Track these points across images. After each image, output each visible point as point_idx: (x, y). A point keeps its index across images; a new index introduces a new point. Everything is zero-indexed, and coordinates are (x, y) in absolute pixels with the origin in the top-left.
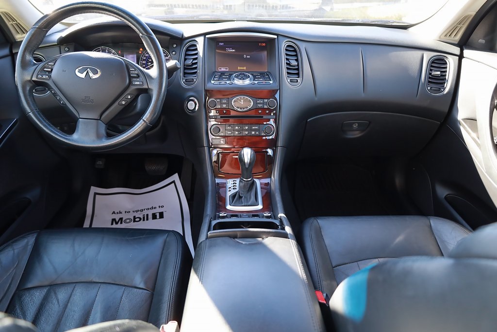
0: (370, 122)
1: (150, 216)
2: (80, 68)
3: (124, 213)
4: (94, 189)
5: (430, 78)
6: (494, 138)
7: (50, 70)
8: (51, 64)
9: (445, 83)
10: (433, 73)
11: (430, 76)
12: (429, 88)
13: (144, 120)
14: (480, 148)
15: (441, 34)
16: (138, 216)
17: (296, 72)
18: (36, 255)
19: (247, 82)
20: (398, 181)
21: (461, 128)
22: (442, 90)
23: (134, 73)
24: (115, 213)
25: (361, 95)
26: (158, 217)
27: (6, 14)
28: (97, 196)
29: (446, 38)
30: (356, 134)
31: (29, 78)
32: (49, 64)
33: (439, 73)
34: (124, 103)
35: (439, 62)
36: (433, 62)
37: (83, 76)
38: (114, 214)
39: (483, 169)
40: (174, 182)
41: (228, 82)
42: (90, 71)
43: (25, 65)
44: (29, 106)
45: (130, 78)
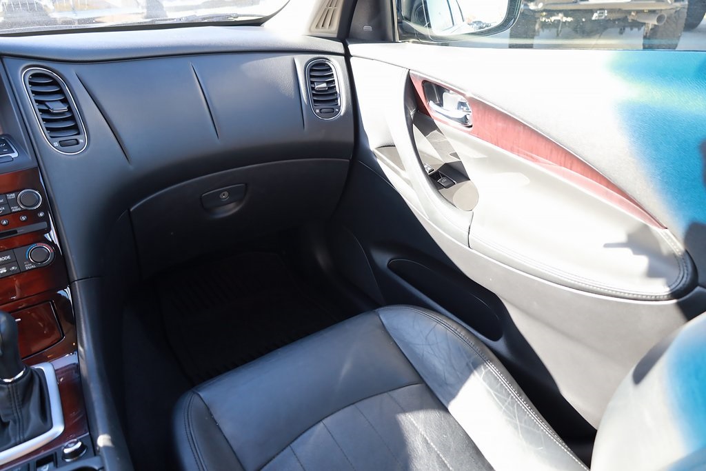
0: (246, 184)
5: (314, 95)
6: (425, 166)
9: (337, 99)
10: (317, 86)
11: (314, 92)
12: (318, 111)
14: (412, 186)
15: (309, 25)
17: (70, 124)
20: (322, 258)
21: (379, 161)
22: (337, 110)
25: (215, 143)
29: (319, 30)
30: (232, 209)
33: (324, 85)
35: (319, 69)
36: (311, 70)
39: (424, 215)
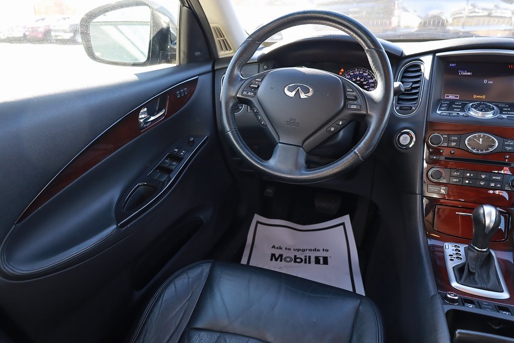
1: (313, 260)
2: (290, 85)
3: (284, 249)
4: (257, 218)
7: (256, 86)
8: (259, 80)
13: (355, 153)
16: (299, 257)
18: (209, 287)
19: (489, 115)
23: (351, 93)
24: (275, 248)
26: (322, 262)
27: (217, 29)
28: (259, 225)
31: (234, 95)
32: (257, 80)
34: (332, 129)
37: (292, 94)
38: (273, 249)
40: (343, 224)
41: (461, 114)
42: (300, 90)
43: (232, 80)
44: (229, 125)
45: (346, 99)
